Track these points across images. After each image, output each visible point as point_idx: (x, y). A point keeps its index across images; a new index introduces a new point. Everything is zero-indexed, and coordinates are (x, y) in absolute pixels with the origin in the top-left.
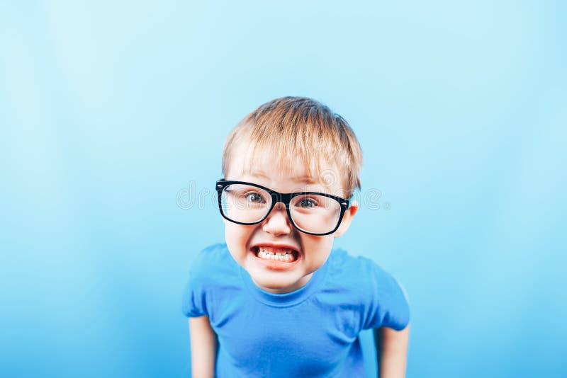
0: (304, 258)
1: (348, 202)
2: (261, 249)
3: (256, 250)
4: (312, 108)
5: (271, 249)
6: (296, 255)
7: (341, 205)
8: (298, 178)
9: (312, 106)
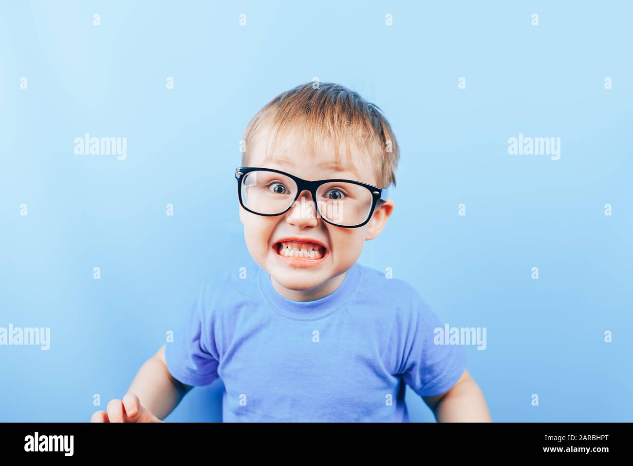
0: (332, 255)
1: (380, 191)
2: (284, 245)
3: (278, 247)
4: (341, 92)
5: (296, 245)
6: (323, 251)
7: (373, 194)
8: (326, 164)
9: (342, 90)
